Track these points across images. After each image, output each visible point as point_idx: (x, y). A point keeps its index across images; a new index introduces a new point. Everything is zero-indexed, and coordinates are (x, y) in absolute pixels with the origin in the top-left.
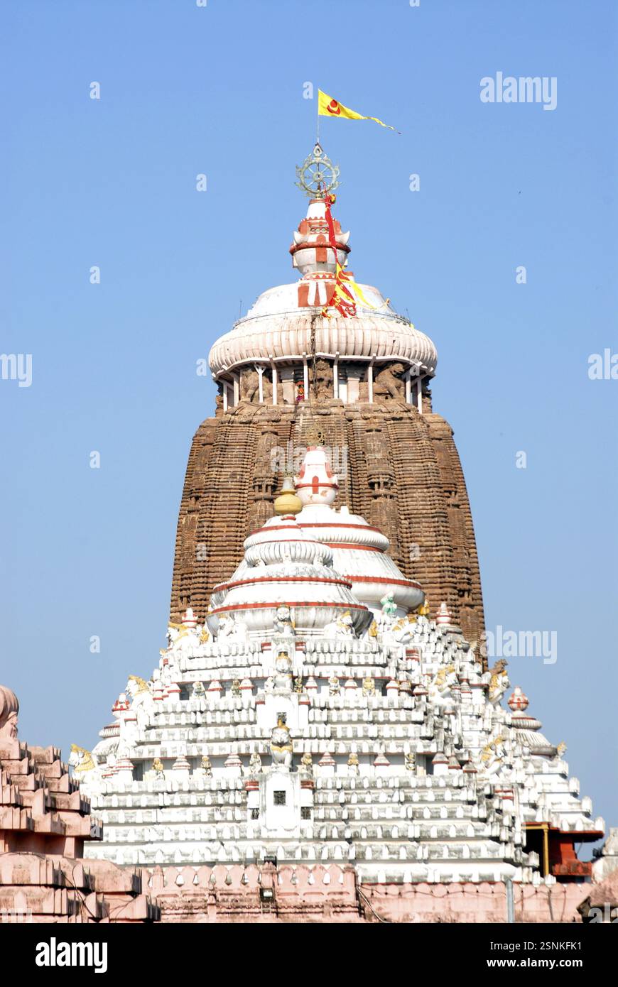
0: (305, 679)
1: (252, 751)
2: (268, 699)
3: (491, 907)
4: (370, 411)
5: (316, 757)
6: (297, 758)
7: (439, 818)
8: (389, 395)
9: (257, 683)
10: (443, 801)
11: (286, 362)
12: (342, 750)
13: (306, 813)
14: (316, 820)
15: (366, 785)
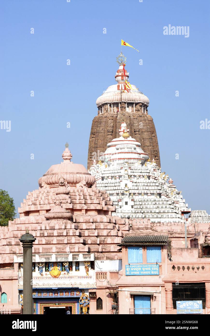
0: (131, 176)
1: (119, 192)
2: (123, 180)
3: (181, 228)
4: (134, 114)
5: (134, 194)
6: (130, 194)
7: (163, 208)
8: (139, 110)
9: (120, 177)
10: (164, 204)
11: (115, 103)
12: (140, 192)
13: (132, 207)
14: (135, 208)
15: (146, 200)
